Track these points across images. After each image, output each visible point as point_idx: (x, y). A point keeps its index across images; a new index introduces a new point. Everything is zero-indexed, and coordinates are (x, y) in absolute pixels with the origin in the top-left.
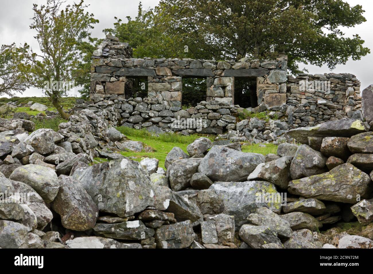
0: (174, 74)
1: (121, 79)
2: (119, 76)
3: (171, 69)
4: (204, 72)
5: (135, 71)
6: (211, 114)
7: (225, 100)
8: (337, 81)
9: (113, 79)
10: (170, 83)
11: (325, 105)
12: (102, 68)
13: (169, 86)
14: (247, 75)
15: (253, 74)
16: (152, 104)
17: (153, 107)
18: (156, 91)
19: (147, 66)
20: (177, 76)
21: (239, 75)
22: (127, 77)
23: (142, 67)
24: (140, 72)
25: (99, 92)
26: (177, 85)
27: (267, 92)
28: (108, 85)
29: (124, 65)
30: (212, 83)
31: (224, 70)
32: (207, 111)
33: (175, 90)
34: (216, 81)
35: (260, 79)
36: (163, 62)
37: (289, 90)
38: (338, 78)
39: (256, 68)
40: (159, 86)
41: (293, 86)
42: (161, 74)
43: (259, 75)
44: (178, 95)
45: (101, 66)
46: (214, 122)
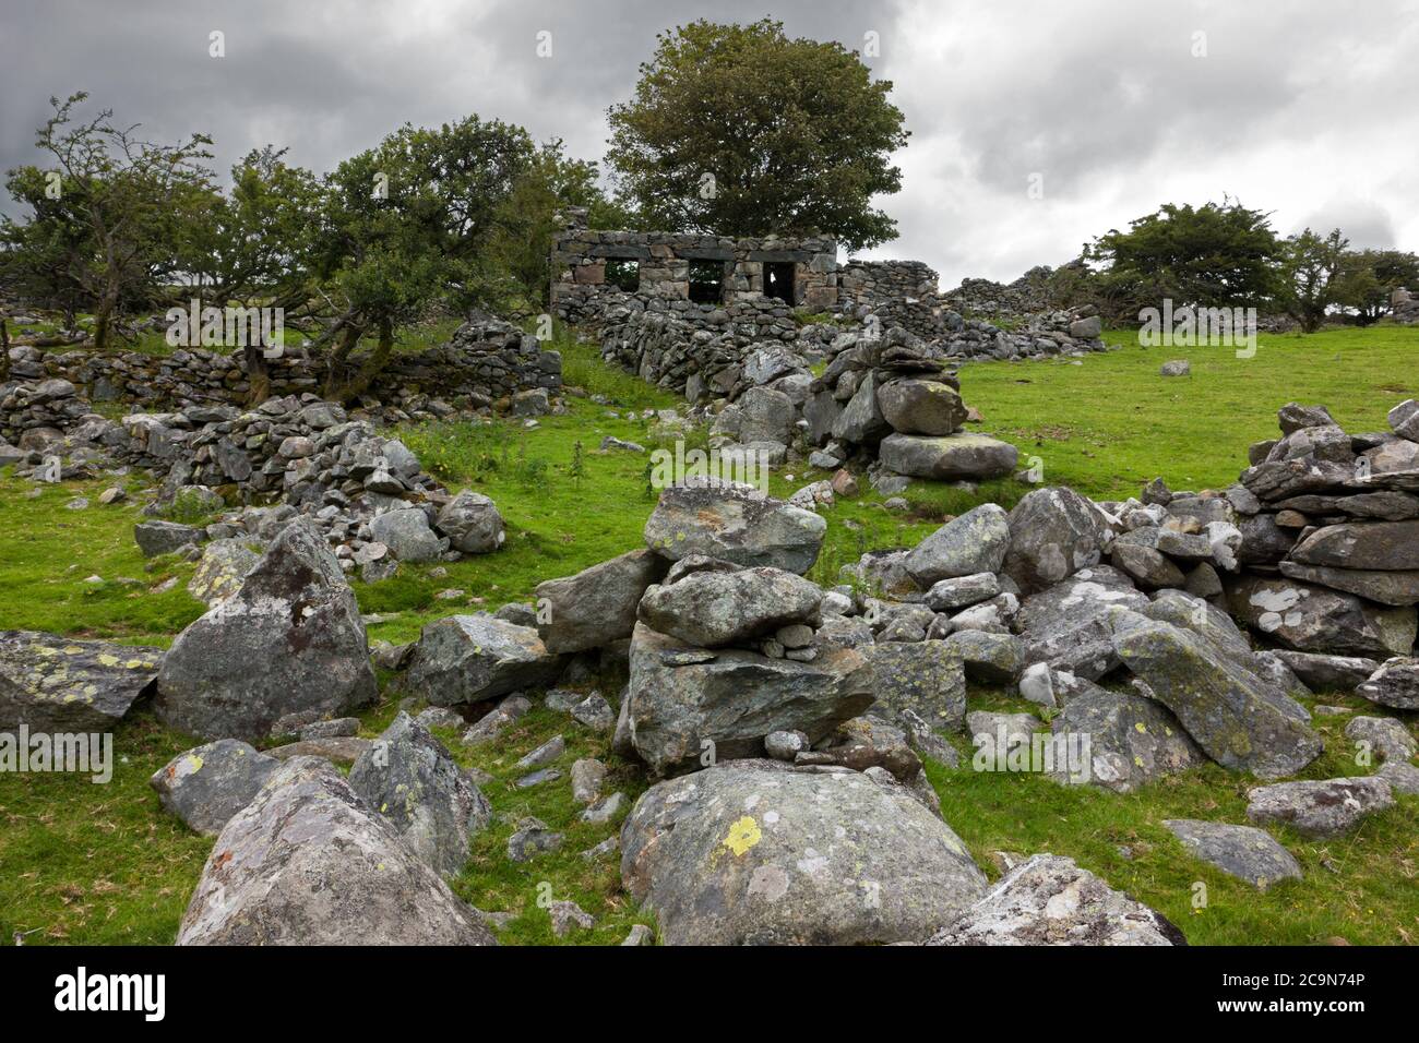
0: (676, 256)
1: (599, 261)
2: (596, 257)
3: (673, 249)
4: (721, 254)
5: (618, 250)
6: (762, 316)
7: (751, 296)
8: (905, 271)
9: (587, 261)
10: (672, 269)
11: (916, 305)
12: (570, 245)
13: (669, 273)
14: (782, 260)
15: (790, 259)
16: (671, 300)
17: (674, 304)
18: (652, 280)
19: (637, 243)
20: (682, 258)
21: (770, 259)
22: (607, 259)
23: (629, 243)
24: (626, 251)
25: (567, 280)
26: (683, 272)
27: (810, 285)
28: (581, 270)
29: (603, 241)
30: (733, 270)
31: (748, 251)
32: (754, 311)
33: (680, 280)
34: (738, 267)
35: (801, 266)
36: (660, 237)
37: (840, 282)
38: (908, 268)
39: (793, 250)
40: (656, 273)
41: (846, 277)
42: (659, 255)
43: (799, 261)
44: (683, 287)
45: (567, 241)
46: (765, 328)
